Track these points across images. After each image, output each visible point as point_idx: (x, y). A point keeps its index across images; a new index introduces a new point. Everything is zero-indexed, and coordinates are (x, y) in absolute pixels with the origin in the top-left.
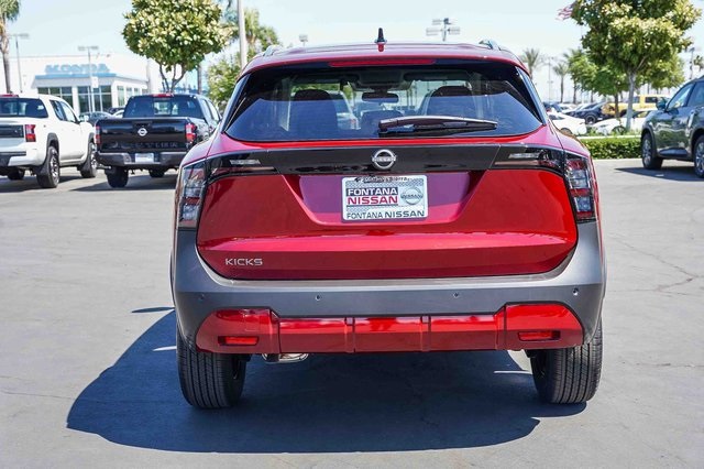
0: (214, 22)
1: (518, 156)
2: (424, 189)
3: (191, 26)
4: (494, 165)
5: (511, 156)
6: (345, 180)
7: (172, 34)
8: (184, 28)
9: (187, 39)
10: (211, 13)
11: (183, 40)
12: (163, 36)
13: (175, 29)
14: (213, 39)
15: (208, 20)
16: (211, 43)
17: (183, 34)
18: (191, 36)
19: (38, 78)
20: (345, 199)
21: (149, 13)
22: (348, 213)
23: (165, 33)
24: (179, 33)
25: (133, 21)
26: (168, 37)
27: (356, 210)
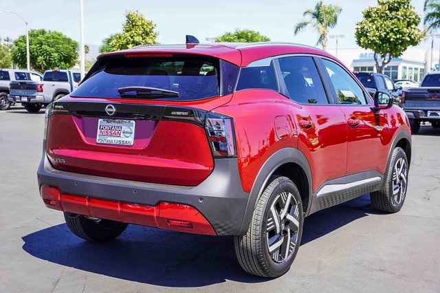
0: (413, 26)
1: (179, 113)
2: (133, 129)
3: (397, 29)
4: (163, 118)
5: (172, 113)
6: (100, 120)
7: (383, 35)
8: (392, 30)
9: (392, 37)
10: (412, 21)
11: (390, 37)
12: (376, 36)
13: (385, 31)
14: (410, 37)
15: (409, 25)
16: (409, 39)
17: (390, 34)
18: (396, 35)
19: (354, 61)
20: (99, 131)
21: (370, 22)
22: (100, 139)
23: (377, 34)
24: (388, 34)
25: (359, 27)
26: (380, 37)
27: (103, 138)
